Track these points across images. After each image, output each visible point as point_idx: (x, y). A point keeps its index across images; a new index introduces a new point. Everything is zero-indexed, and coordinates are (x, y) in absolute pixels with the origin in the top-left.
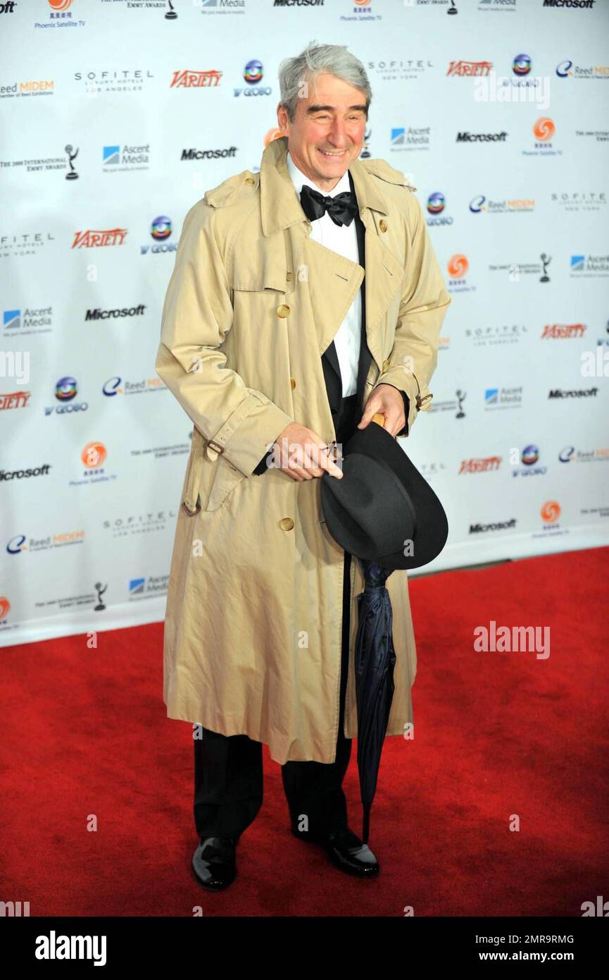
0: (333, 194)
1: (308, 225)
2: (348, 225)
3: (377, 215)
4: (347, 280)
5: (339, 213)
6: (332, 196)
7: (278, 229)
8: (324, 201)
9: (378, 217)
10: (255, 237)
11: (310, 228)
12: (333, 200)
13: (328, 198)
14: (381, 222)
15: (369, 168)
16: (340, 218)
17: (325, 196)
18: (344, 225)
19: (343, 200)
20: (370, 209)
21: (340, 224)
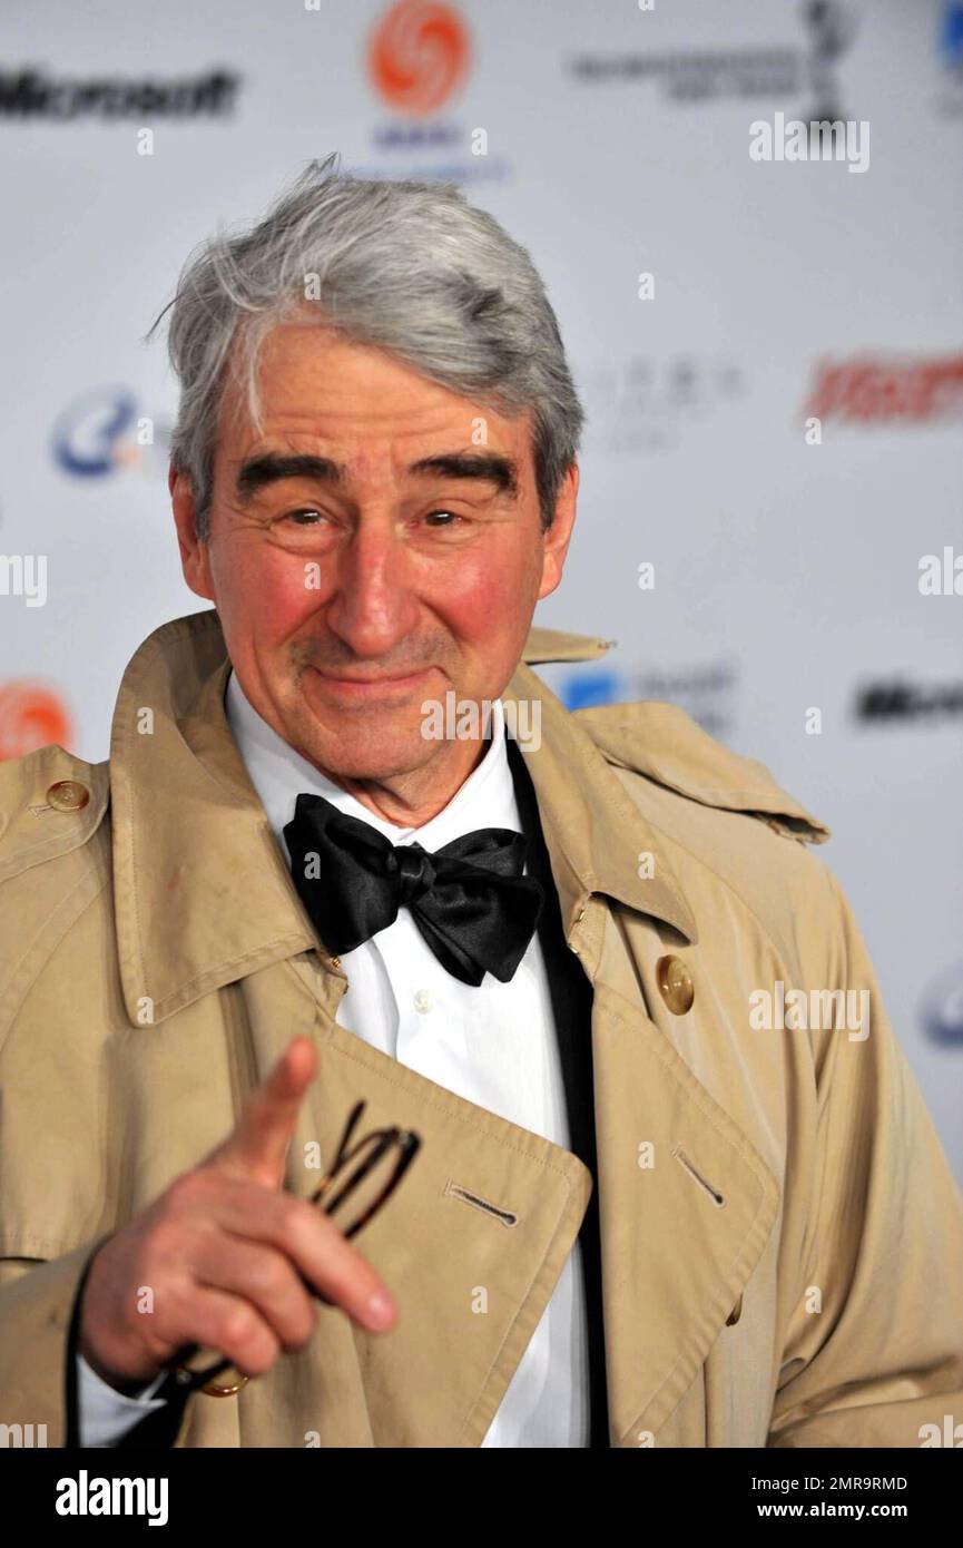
0: (434, 838)
1: (328, 971)
2: (505, 976)
3: (645, 937)
4: (512, 1219)
5: (462, 917)
6: (432, 847)
7: (194, 986)
8: (392, 861)
9: (652, 947)
10: (92, 1029)
11: (334, 983)
12: (435, 859)
13: (414, 854)
14: (664, 966)
15: (610, 738)
16: (466, 940)
17: (396, 843)
18: (488, 978)
19: (480, 862)
20: (613, 905)
21: (467, 972)
